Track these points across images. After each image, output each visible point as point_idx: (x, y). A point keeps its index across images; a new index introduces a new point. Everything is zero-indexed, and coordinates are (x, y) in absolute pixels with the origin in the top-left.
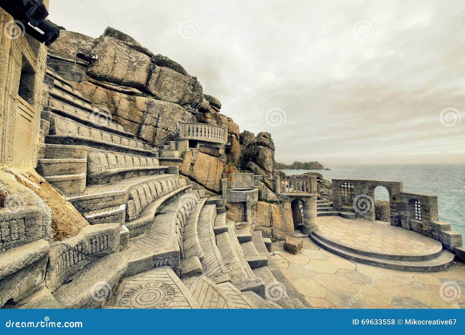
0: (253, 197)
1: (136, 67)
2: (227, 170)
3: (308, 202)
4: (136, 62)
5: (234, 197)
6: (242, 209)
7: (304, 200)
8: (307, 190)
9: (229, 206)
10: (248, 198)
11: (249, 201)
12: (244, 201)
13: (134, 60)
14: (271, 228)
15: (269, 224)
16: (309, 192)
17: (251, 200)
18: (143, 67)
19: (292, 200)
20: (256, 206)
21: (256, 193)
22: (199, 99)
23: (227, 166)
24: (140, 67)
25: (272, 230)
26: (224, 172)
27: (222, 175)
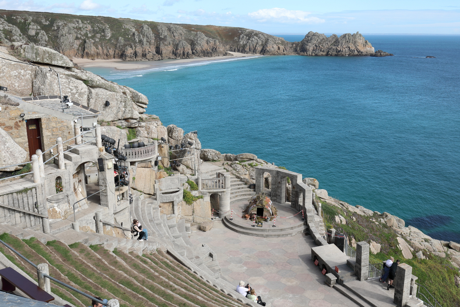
0: (179, 198)
1: (78, 99)
2: (158, 176)
3: (222, 195)
4: (77, 94)
5: (165, 199)
6: (171, 206)
7: (220, 194)
8: (222, 187)
9: (161, 205)
10: (175, 199)
11: (176, 200)
12: (172, 201)
13: (74, 91)
14: (192, 216)
15: (191, 214)
16: (224, 188)
17: (177, 199)
18: (84, 98)
19: (210, 194)
20: (181, 203)
21: (181, 194)
22: (130, 114)
23: (159, 173)
24: (82, 99)
25: (193, 218)
26: (156, 178)
27: (155, 181)
